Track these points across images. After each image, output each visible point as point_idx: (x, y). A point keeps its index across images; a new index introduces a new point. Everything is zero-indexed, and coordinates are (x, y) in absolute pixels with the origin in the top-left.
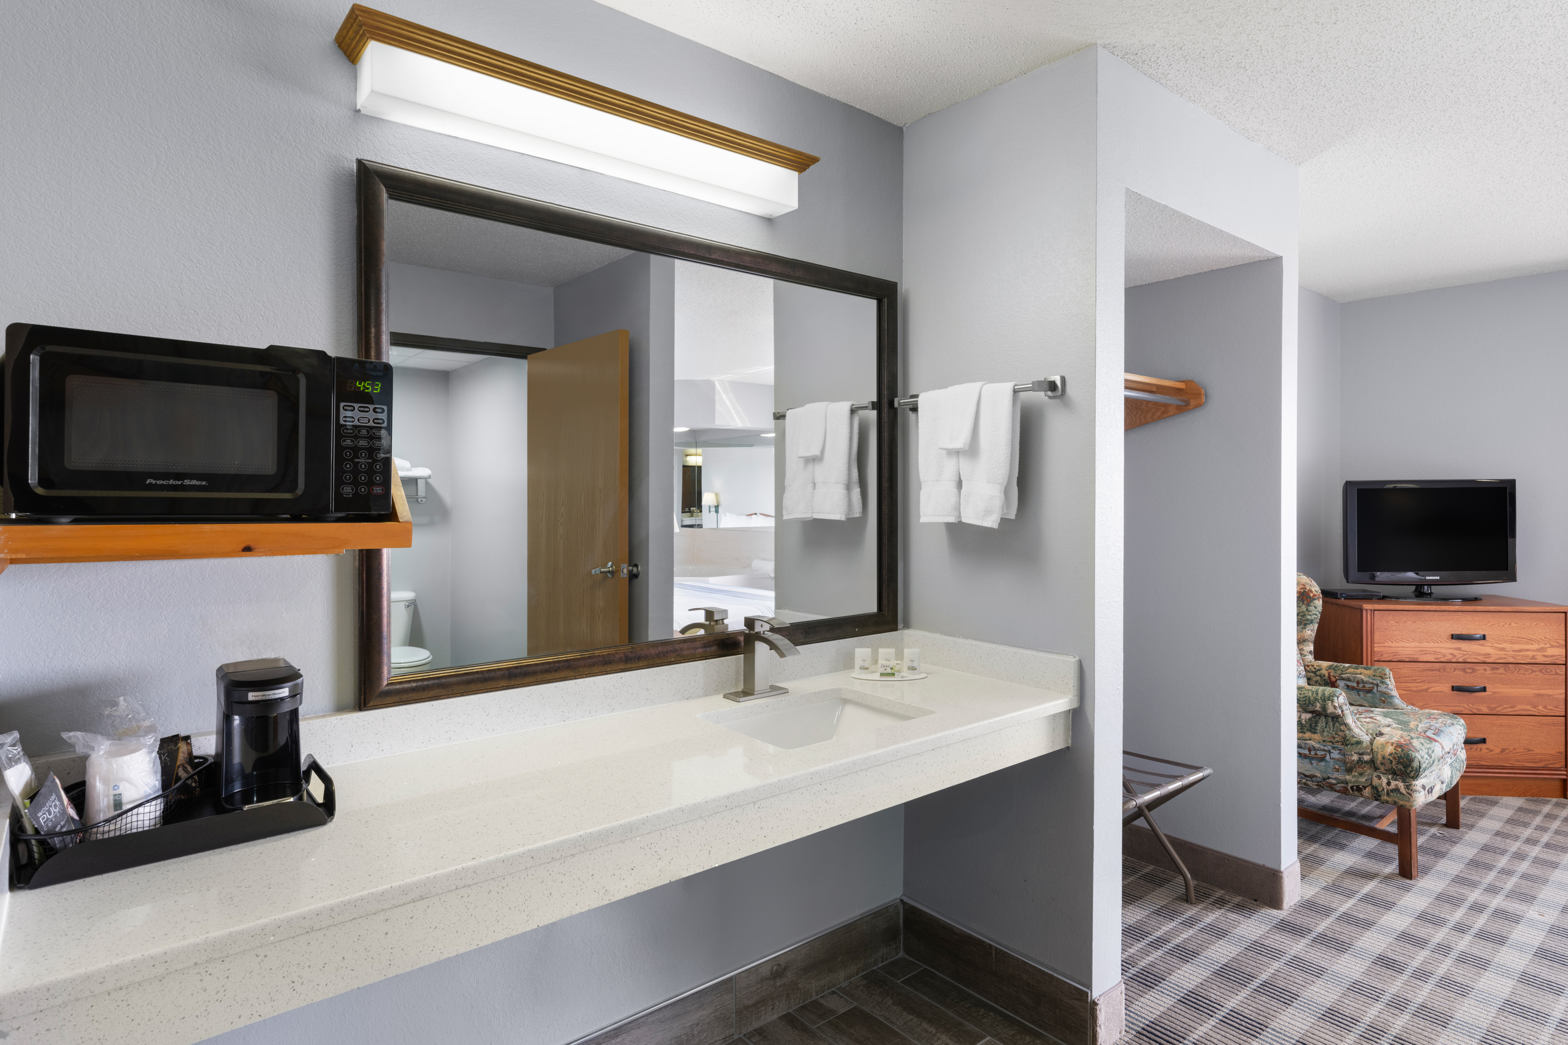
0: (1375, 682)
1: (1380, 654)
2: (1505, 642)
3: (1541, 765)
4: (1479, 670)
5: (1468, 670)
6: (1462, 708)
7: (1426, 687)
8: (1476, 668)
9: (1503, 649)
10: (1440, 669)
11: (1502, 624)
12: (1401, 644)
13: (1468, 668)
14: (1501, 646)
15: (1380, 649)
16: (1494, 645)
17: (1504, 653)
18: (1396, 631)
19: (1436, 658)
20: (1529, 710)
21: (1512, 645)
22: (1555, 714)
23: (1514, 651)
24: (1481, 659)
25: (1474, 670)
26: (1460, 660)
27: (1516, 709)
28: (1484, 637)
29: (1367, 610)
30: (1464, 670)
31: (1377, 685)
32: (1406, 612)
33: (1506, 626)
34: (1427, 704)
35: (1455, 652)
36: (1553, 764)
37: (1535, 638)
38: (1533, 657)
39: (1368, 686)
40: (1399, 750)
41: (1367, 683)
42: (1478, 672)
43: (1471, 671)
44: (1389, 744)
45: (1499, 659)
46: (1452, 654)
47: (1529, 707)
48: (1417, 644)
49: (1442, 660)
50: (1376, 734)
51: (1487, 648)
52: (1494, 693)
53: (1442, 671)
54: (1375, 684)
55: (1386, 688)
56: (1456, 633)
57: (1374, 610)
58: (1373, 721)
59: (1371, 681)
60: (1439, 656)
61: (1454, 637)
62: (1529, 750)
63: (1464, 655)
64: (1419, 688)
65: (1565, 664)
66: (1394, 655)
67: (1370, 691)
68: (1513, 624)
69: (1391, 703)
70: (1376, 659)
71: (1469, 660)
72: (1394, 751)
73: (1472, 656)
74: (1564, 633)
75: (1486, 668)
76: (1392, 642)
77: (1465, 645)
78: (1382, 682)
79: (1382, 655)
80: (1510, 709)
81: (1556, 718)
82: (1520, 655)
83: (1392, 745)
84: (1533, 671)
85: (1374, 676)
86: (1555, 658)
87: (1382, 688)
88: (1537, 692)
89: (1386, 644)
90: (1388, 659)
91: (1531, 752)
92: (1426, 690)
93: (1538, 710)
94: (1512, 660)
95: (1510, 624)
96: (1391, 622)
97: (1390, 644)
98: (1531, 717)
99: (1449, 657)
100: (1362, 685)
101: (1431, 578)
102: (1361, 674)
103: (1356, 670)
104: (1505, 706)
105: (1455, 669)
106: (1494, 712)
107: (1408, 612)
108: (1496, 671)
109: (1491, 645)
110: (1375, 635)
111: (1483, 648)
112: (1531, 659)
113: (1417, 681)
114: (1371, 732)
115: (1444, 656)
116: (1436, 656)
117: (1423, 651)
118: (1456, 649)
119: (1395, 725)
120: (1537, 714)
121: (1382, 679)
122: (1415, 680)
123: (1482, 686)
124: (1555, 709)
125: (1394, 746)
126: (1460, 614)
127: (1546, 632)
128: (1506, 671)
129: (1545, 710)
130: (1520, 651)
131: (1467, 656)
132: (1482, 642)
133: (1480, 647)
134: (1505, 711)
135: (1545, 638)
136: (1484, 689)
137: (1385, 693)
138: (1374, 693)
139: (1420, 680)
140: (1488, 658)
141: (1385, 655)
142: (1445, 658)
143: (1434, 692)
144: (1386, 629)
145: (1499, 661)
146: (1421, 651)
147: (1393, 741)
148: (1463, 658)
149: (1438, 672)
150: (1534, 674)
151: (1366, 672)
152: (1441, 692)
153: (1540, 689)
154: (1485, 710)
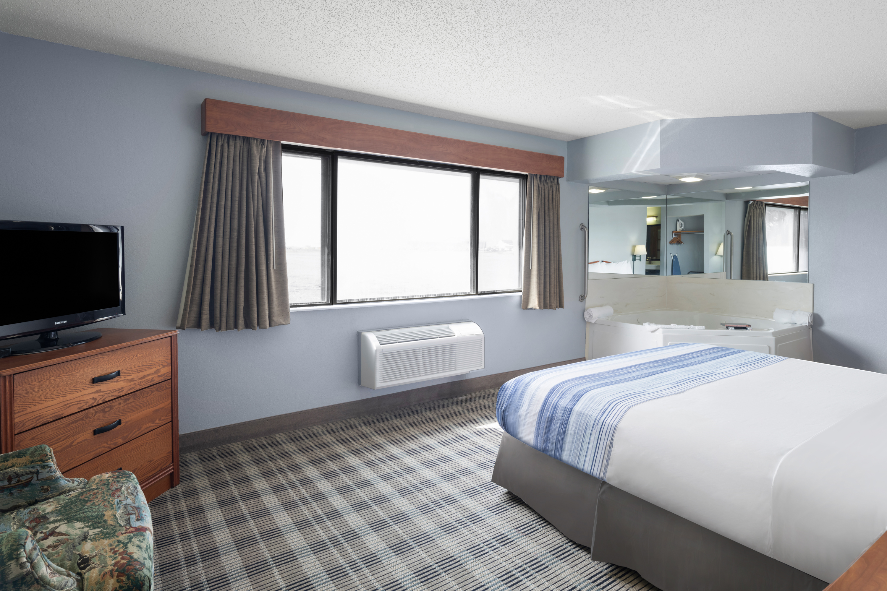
0: (34, 470)
1: (21, 424)
2: (134, 373)
3: (158, 469)
4: (116, 405)
5: (107, 410)
6: (103, 449)
7: (70, 442)
8: (113, 404)
9: (132, 380)
10: (83, 417)
11: (131, 357)
12: (45, 404)
13: (107, 407)
14: (131, 377)
15: (22, 419)
16: (126, 378)
17: (132, 383)
18: (39, 391)
19: (79, 408)
20: (150, 427)
21: (138, 374)
22: (166, 422)
23: (140, 379)
24: (117, 394)
25: (111, 407)
26: (100, 402)
27: (142, 429)
28: (118, 373)
29: (5, 377)
30: (103, 411)
31: (37, 473)
32: (49, 368)
33: (134, 358)
34: (72, 459)
35: (95, 396)
36: (165, 464)
37: (152, 363)
38: (152, 380)
39: (23, 479)
40: (124, 578)
41: (22, 475)
42: (115, 408)
43: (109, 409)
44: (108, 576)
45: (130, 390)
46: (93, 398)
47: (150, 424)
48: (61, 399)
49: (85, 407)
50: (79, 565)
51: (121, 382)
52: (127, 422)
53: (84, 419)
54: (34, 473)
55: (48, 472)
56: (96, 376)
57: (14, 374)
58: (59, 538)
59: (28, 470)
60: (82, 405)
61: (95, 381)
62: (150, 461)
63: (103, 396)
64: (64, 446)
65: (171, 379)
66: (38, 420)
67: (28, 483)
68: (139, 355)
69: (55, 488)
70: (16, 432)
71: (107, 400)
72: (117, 585)
73: (110, 395)
74: (170, 353)
75: (120, 401)
76: (35, 405)
77: (104, 386)
78: (44, 467)
79: (24, 424)
80: (138, 432)
81: (167, 425)
82: (144, 381)
83: (112, 576)
84: (152, 392)
85: (32, 462)
86: (165, 375)
87: (44, 474)
88: (154, 409)
89: (29, 410)
90: (31, 427)
91: (152, 462)
92: (71, 445)
93: (156, 423)
94: (138, 387)
95: (137, 356)
96: (33, 383)
97: (33, 408)
98: (151, 432)
99: (91, 402)
100: (16, 480)
101: (59, 323)
102: (13, 466)
103: (6, 463)
104: (135, 431)
105: (96, 412)
106: (127, 441)
107: (51, 367)
108: (128, 402)
109: (123, 379)
110: (15, 404)
111: (118, 383)
112: (151, 382)
113: (62, 439)
114: (68, 563)
115: (87, 403)
116: (79, 406)
117: (67, 404)
118: (97, 392)
119: (92, 532)
120: (155, 427)
121: (43, 462)
122: (60, 438)
123: (118, 420)
124: (166, 418)
125: (115, 577)
126: (99, 356)
127: (160, 356)
128: (135, 399)
129: (160, 422)
130: (143, 377)
131: (106, 396)
132: (117, 378)
133: (116, 384)
134: (134, 435)
135: (159, 361)
136: (119, 422)
137: (48, 479)
138: (32, 484)
139: (65, 437)
140: (122, 391)
141: (27, 424)
142: (88, 405)
143: (78, 443)
144: (28, 393)
145: (129, 392)
146: (65, 405)
147: (110, 568)
148: (102, 399)
149: (81, 422)
150: (153, 394)
151: (20, 460)
152: (84, 440)
153: (156, 406)
154: (120, 441)
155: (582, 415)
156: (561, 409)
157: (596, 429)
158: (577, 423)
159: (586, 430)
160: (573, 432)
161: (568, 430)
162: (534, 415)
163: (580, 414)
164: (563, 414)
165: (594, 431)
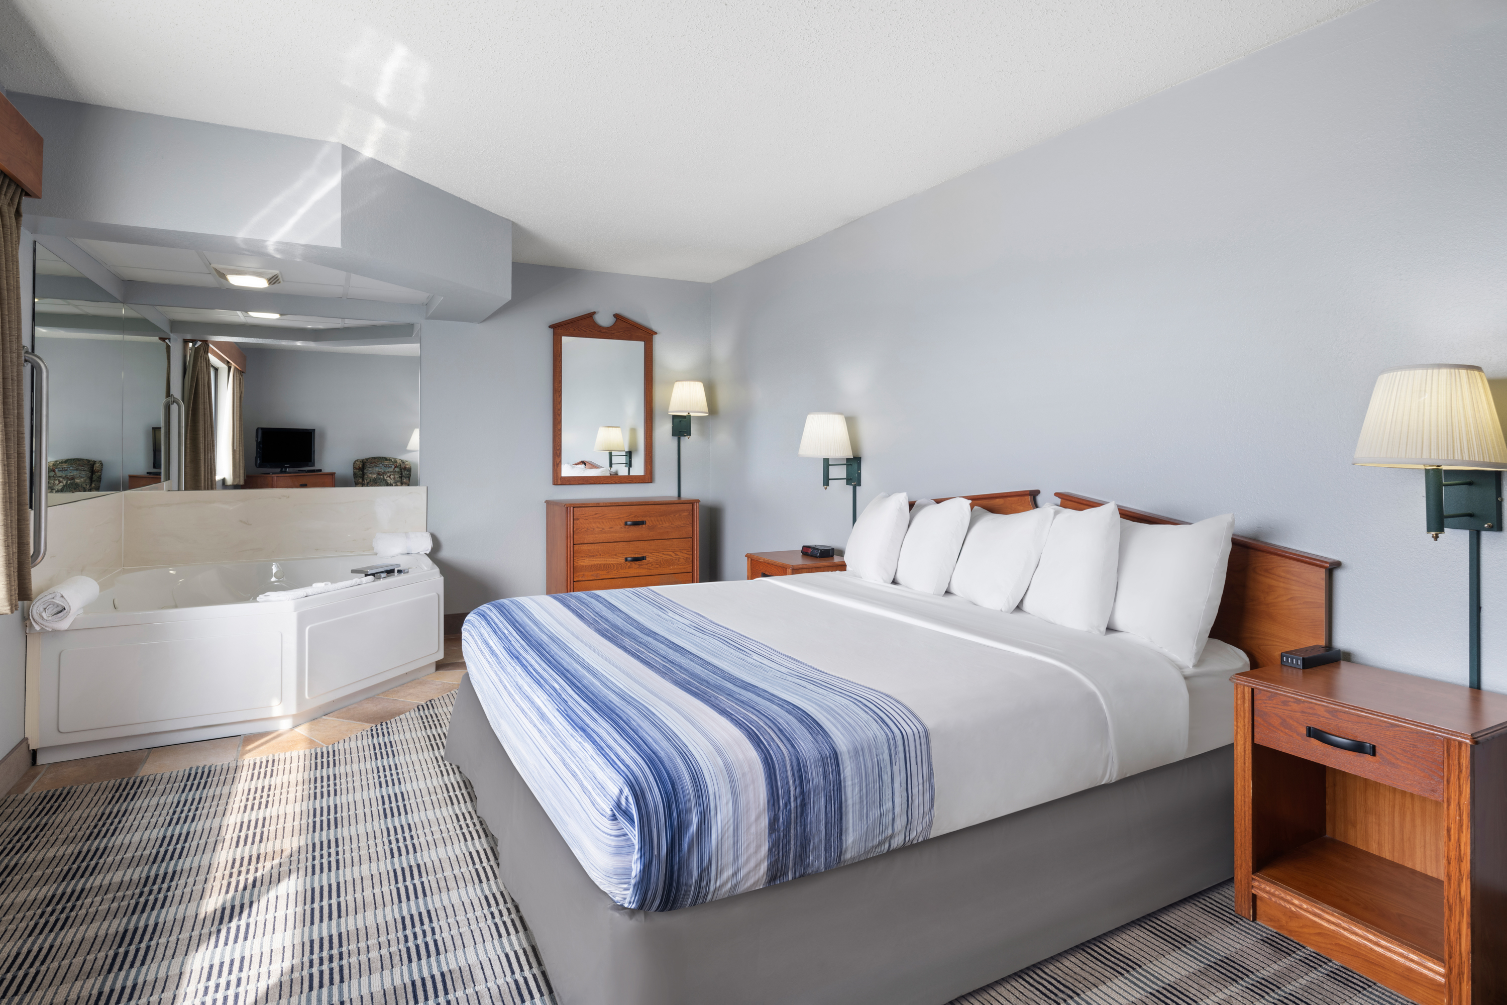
155: (861, 753)
156: (816, 766)
157: (897, 764)
158: (861, 775)
159: (881, 777)
160: (857, 798)
161: (846, 801)
162: (758, 818)
163: (856, 752)
164: (824, 771)
165: (896, 768)
